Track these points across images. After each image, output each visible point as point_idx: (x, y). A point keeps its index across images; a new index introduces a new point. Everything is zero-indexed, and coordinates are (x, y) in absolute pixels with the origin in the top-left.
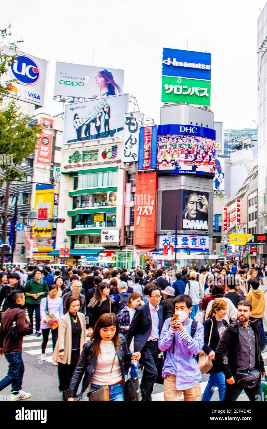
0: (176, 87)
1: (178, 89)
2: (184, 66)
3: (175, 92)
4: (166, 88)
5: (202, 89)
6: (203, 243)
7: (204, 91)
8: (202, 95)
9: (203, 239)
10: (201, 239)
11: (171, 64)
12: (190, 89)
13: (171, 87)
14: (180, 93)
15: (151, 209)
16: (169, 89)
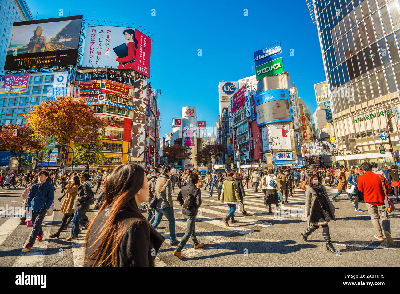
0: (262, 70)
1: (264, 70)
2: (265, 56)
3: (263, 73)
4: (258, 73)
5: (277, 64)
6: (289, 156)
7: (278, 65)
8: (277, 68)
9: (288, 154)
10: (286, 154)
11: (259, 59)
12: (270, 68)
13: (260, 71)
14: (265, 72)
15: (258, 139)
16: (259, 72)
